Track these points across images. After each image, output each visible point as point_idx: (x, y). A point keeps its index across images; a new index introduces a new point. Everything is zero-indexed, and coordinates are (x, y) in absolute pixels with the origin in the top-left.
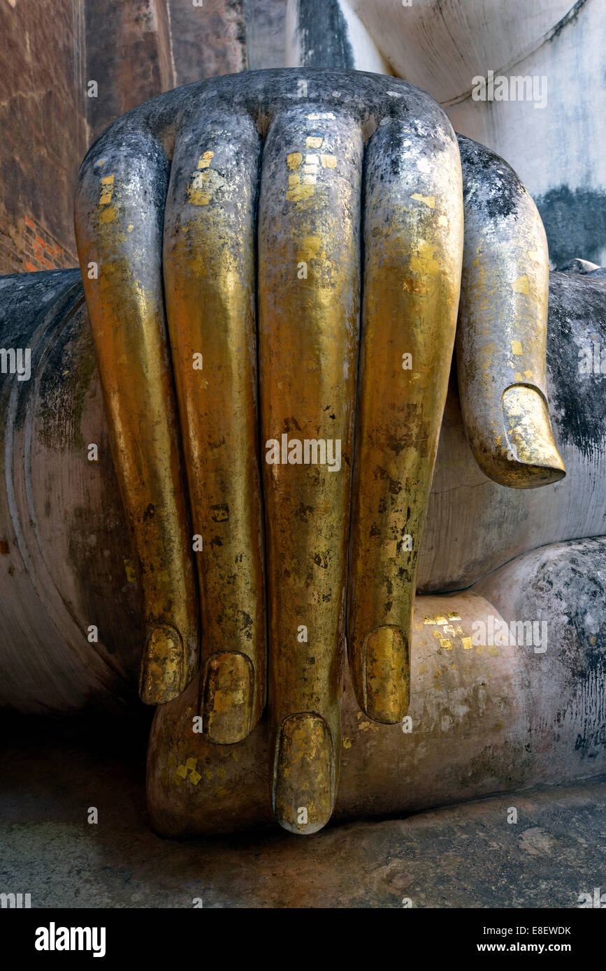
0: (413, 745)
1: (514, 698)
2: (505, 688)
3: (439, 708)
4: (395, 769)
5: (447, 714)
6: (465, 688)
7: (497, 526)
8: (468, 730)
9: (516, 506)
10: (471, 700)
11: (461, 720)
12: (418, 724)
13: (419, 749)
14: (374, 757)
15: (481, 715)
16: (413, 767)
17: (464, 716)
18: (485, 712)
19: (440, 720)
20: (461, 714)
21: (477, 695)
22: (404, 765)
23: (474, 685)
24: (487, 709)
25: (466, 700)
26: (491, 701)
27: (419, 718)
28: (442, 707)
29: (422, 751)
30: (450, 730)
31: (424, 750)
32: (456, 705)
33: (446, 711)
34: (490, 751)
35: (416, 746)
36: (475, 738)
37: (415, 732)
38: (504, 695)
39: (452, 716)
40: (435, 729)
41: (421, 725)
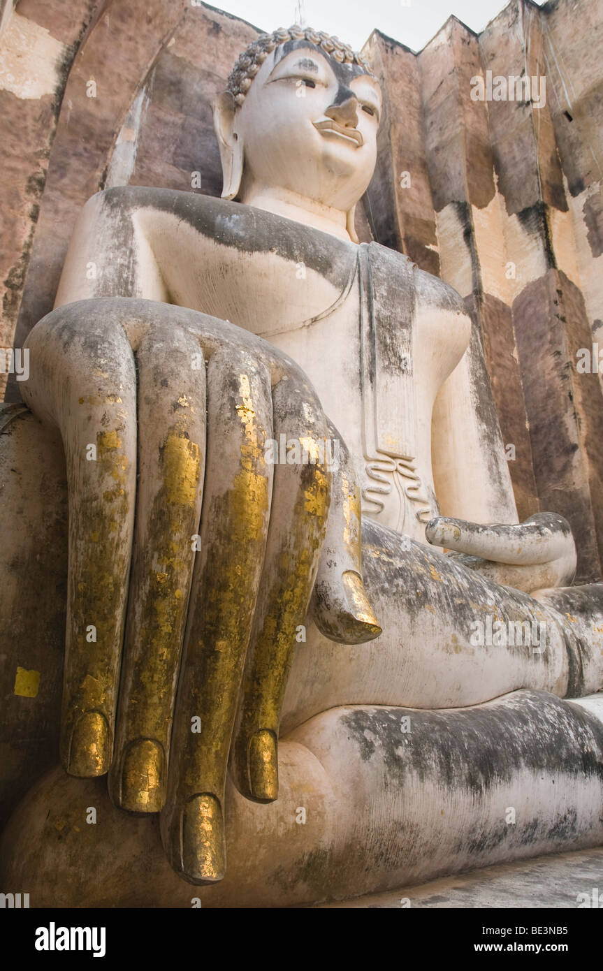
0: (258, 846)
1: (325, 813)
2: (319, 805)
3: (277, 816)
5: (282, 822)
8: (294, 837)
11: (290, 828)
13: (261, 850)
15: (302, 824)
16: (255, 866)
19: (278, 825)
22: (249, 864)
24: (308, 820)
25: (294, 812)
26: (311, 814)
27: (263, 822)
28: (279, 815)
29: (262, 853)
30: (283, 835)
31: (265, 851)
32: (288, 815)
33: (281, 819)
34: (306, 858)
35: (260, 847)
36: (298, 844)
37: (261, 834)
38: (319, 809)
39: (285, 823)
40: (274, 834)
41: (264, 829)
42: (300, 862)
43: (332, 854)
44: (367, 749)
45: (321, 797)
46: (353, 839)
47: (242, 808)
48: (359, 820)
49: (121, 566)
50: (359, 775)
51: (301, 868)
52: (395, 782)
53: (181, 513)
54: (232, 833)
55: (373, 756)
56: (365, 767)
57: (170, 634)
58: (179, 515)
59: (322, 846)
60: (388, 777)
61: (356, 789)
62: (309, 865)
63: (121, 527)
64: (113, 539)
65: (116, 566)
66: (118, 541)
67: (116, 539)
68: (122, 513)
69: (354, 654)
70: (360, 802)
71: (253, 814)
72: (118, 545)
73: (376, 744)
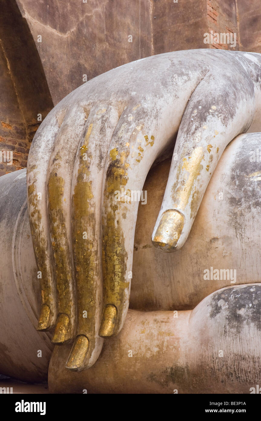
0: (134, 361)
1: (179, 347)
2: (176, 342)
3: (146, 347)
4: (128, 372)
5: (149, 350)
6: (159, 341)
7: (197, 275)
8: (158, 358)
9: (205, 266)
10: (160, 346)
11: (155, 354)
12: (137, 353)
13: (137, 364)
14: (118, 364)
15: (164, 352)
16: (135, 371)
17: (156, 352)
18: (166, 352)
19: (146, 352)
20: (155, 351)
21: (163, 344)
22: (131, 370)
23: (163, 340)
24: (167, 350)
25: (158, 346)
26: (169, 347)
27: (137, 350)
28: (147, 347)
29: (138, 365)
30: (150, 357)
31: (139, 364)
32: (153, 347)
33: (149, 349)
34: (169, 370)
35: (136, 362)
36: (161, 362)
37: (135, 356)
38: (175, 345)
39: (151, 351)
40: (144, 356)
41: (138, 353)
42: (165, 372)
43: (188, 370)
44: (215, 311)
45: (178, 339)
46: (202, 362)
47: (124, 343)
48: (205, 352)
49: (43, 242)
50: (206, 326)
51: (167, 376)
52: (234, 330)
53: (55, 213)
54: (118, 355)
55: (218, 315)
56: (211, 322)
57: (62, 267)
58: (55, 214)
59: (179, 365)
60: (228, 327)
61: (202, 334)
62: (172, 374)
63: (39, 226)
64: (37, 232)
65: (41, 243)
66: (39, 232)
67: (38, 232)
68: (38, 220)
69: (226, 253)
70: (205, 342)
71: (131, 346)
72: (39, 234)
73: (223, 308)
